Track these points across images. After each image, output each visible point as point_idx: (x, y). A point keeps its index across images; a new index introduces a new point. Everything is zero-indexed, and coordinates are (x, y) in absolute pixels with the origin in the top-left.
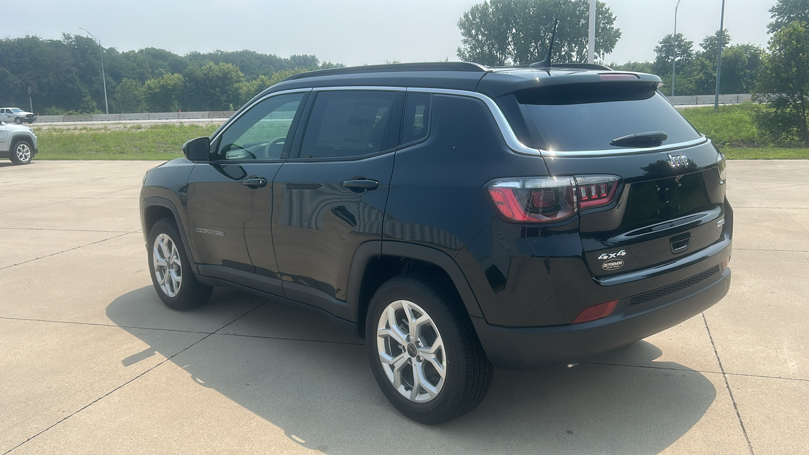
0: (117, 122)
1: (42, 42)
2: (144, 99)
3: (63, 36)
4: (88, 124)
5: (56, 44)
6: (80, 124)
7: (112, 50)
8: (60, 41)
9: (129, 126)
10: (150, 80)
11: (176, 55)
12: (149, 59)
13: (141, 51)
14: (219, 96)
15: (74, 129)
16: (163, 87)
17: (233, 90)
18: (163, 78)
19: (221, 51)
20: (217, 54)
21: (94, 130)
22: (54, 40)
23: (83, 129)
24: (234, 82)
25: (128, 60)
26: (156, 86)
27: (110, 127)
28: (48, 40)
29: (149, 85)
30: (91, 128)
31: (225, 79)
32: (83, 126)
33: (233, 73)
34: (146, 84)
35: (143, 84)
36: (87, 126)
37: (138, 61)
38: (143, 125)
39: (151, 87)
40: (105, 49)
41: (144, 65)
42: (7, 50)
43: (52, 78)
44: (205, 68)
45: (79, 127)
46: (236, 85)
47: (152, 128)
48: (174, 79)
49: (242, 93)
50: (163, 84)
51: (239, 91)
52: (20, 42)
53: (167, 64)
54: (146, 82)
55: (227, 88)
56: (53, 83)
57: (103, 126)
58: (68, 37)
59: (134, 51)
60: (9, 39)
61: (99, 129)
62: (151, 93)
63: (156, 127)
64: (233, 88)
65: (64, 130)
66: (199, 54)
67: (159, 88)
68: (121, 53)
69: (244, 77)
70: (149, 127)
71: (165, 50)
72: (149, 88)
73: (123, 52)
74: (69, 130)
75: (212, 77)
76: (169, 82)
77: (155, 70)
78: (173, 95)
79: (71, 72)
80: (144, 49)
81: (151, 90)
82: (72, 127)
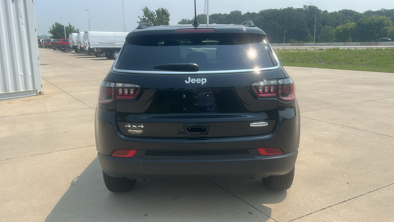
0: (312, 47)
1: (294, 10)
2: (334, 35)
3: (303, 6)
4: (299, 48)
5: (299, 10)
6: (296, 47)
7: (326, 12)
8: (302, 8)
9: (317, 49)
10: (339, 26)
11: (358, 12)
12: (342, 15)
13: (340, 12)
14: (374, 34)
15: (292, 50)
16: (345, 30)
17: (383, 30)
18: (346, 25)
19: (384, 9)
20: (382, 11)
21: (301, 50)
22: (299, 8)
23: (296, 50)
24: (385, 26)
25: (332, 16)
26: (341, 29)
27: (308, 49)
28: (297, 8)
29: (338, 28)
30: (300, 49)
31: (380, 24)
32: (297, 48)
33: (385, 21)
34: (336, 28)
35: (335, 27)
36: (298, 49)
37: (337, 16)
38: (324, 49)
39: (339, 30)
40: (322, 11)
41: (340, 18)
42: (279, 14)
43: (295, 26)
44: (370, 19)
45: (295, 49)
46: (386, 28)
47: (327, 50)
48: (351, 25)
49: (389, 32)
50: (345, 28)
51: (387, 31)
52: (285, 10)
53: (352, 17)
54: (337, 27)
55: (381, 29)
56: (295, 28)
57: (305, 49)
58: (305, 6)
59: (336, 11)
60: (281, 9)
61: (303, 50)
62: (338, 33)
63: (330, 50)
64: (384, 29)
65: (288, 50)
66: (371, 12)
67: (343, 30)
68: (330, 13)
69: (392, 23)
70: (326, 50)
71: (352, 10)
72: (338, 30)
73: (331, 12)
74: (290, 50)
75: (373, 24)
76: (348, 27)
77: (345, 21)
78: (349, 33)
79: (304, 23)
80: (341, 10)
81: (338, 31)
82: (292, 49)
